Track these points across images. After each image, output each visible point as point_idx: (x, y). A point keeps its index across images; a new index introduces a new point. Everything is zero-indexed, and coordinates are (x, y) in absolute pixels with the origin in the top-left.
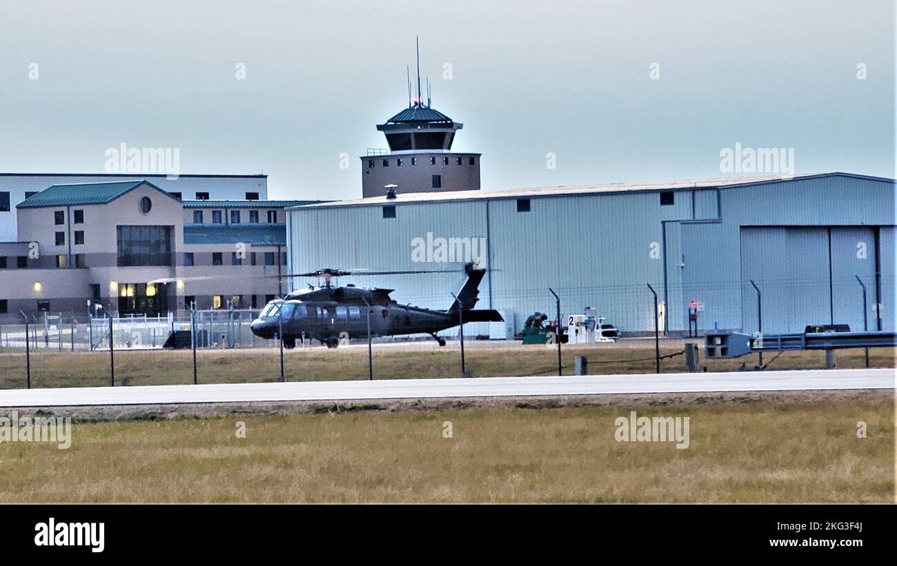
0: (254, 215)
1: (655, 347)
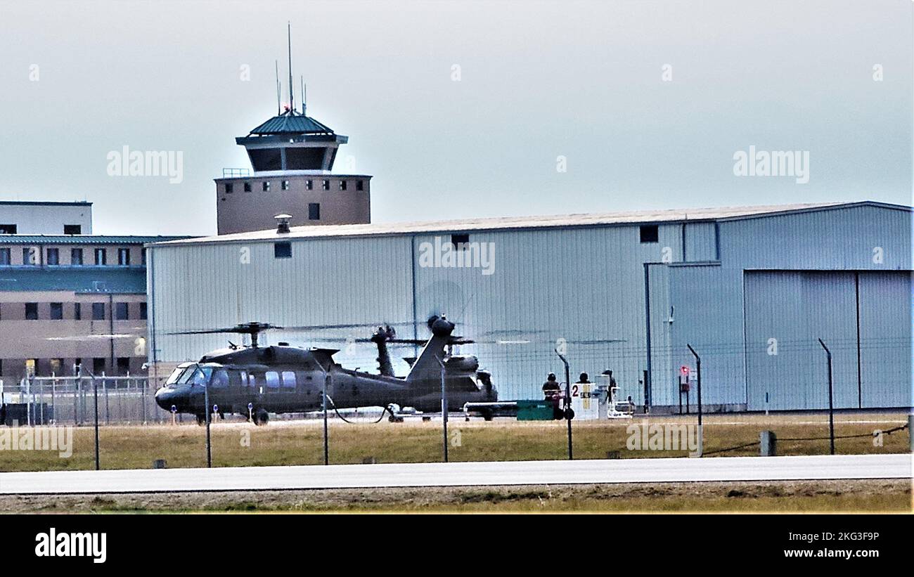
0: (77, 254)
1: (829, 423)
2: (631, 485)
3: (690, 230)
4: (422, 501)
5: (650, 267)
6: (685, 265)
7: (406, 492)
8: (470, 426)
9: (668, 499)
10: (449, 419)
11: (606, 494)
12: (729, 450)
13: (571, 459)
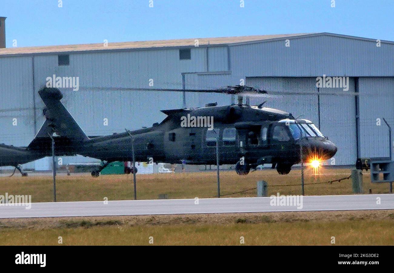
2: (174, 216)
3: (211, 51)
4: (39, 227)
5: (186, 75)
6: (209, 73)
7: (29, 221)
8: (69, 179)
9: (198, 224)
10: (57, 174)
11: (158, 221)
12: (236, 193)
13: (136, 199)
